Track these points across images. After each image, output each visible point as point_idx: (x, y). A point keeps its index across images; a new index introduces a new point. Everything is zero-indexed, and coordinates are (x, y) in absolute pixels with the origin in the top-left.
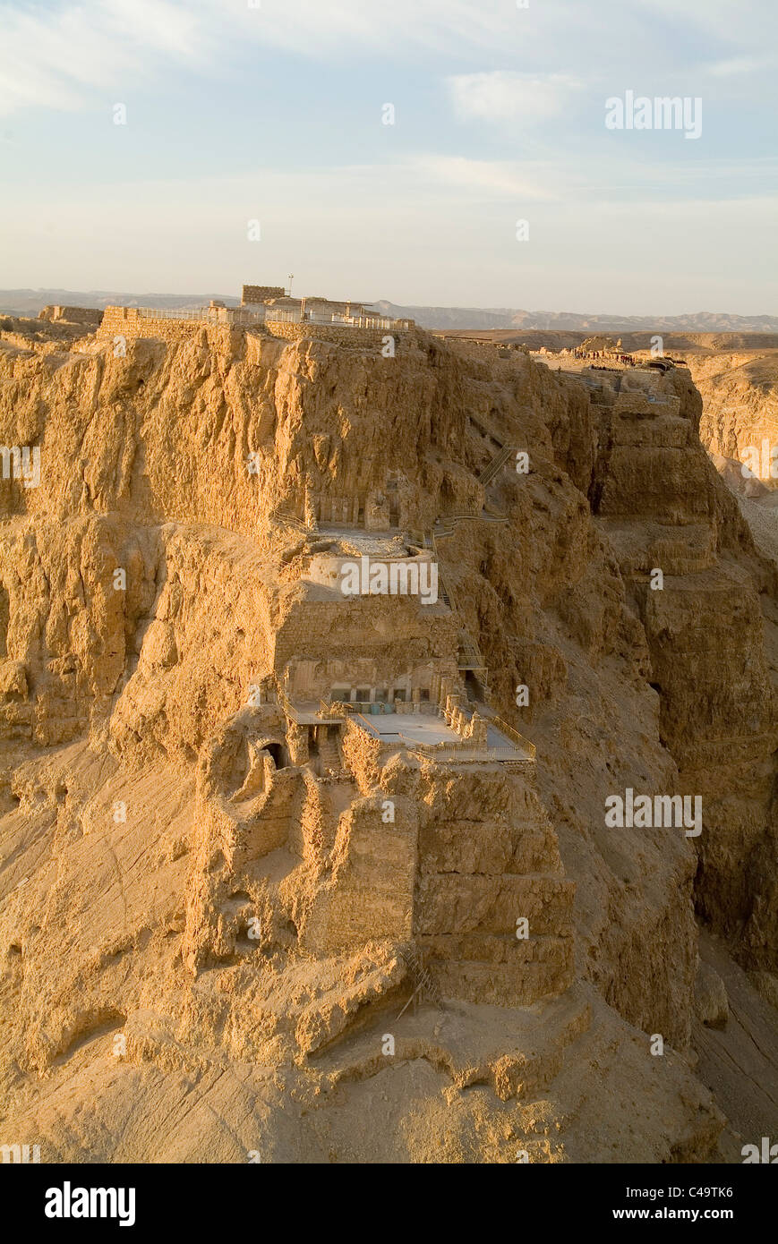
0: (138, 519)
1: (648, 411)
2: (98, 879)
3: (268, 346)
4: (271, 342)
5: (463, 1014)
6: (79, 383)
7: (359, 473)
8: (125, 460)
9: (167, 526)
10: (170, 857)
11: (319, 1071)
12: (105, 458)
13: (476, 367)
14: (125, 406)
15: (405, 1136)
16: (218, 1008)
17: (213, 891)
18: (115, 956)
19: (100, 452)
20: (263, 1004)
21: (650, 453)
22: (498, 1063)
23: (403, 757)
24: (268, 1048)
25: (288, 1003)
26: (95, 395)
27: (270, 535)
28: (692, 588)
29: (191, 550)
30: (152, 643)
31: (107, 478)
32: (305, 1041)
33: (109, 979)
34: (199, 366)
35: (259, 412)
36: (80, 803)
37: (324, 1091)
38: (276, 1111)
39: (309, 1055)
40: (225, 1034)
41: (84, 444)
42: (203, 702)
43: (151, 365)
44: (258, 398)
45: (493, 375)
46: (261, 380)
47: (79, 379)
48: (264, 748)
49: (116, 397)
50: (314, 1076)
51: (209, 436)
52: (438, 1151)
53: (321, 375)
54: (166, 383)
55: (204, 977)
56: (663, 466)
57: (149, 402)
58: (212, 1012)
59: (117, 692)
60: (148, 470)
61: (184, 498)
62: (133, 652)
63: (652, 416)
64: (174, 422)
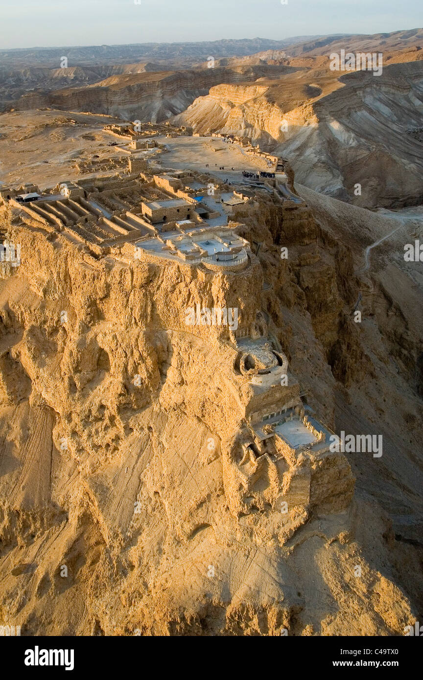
0: (157, 329)
1: (295, 207)
2: (182, 472)
3: (208, 275)
4: (208, 272)
5: (325, 519)
6: (123, 278)
7: (248, 319)
8: (149, 309)
9: (169, 332)
10: (206, 463)
11: (287, 547)
12: (141, 309)
13: (243, 213)
14: (146, 290)
15: (316, 561)
16: (249, 530)
17: (242, 498)
18: (200, 505)
19: (138, 307)
20: (265, 529)
21: (297, 222)
22: (340, 535)
23: (303, 455)
24: (270, 543)
25: (274, 529)
26: (132, 283)
27: (220, 348)
28: (315, 270)
29: (184, 345)
30: (172, 374)
31: (143, 316)
32: (282, 540)
33: (201, 513)
34: (177, 279)
35: (206, 299)
36: (160, 434)
37: (290, 553)
38: (279, 563)
39: (284, 544)
40: (254, 538)
41: (130, 301)
42: (204, 406)
43: (155, 275)
44: (206, 293)
45: (249, 214)
46: (205, 287)
47: (123, 276)
48: (248, 447)
49: (142, 286)
50: (287, 549)
51: (184, 303)
52: (328, 565)
53: (231, 286)
54: (162, 282)
55: (241, 520)
56: (302, 226)
57: (156, 288)
58: (248, 532)
59: (159, 389)
60: (158, 312)
61: (175, 322)
62: (163, 375)
63: (296, 208)
64: (167, 296)
